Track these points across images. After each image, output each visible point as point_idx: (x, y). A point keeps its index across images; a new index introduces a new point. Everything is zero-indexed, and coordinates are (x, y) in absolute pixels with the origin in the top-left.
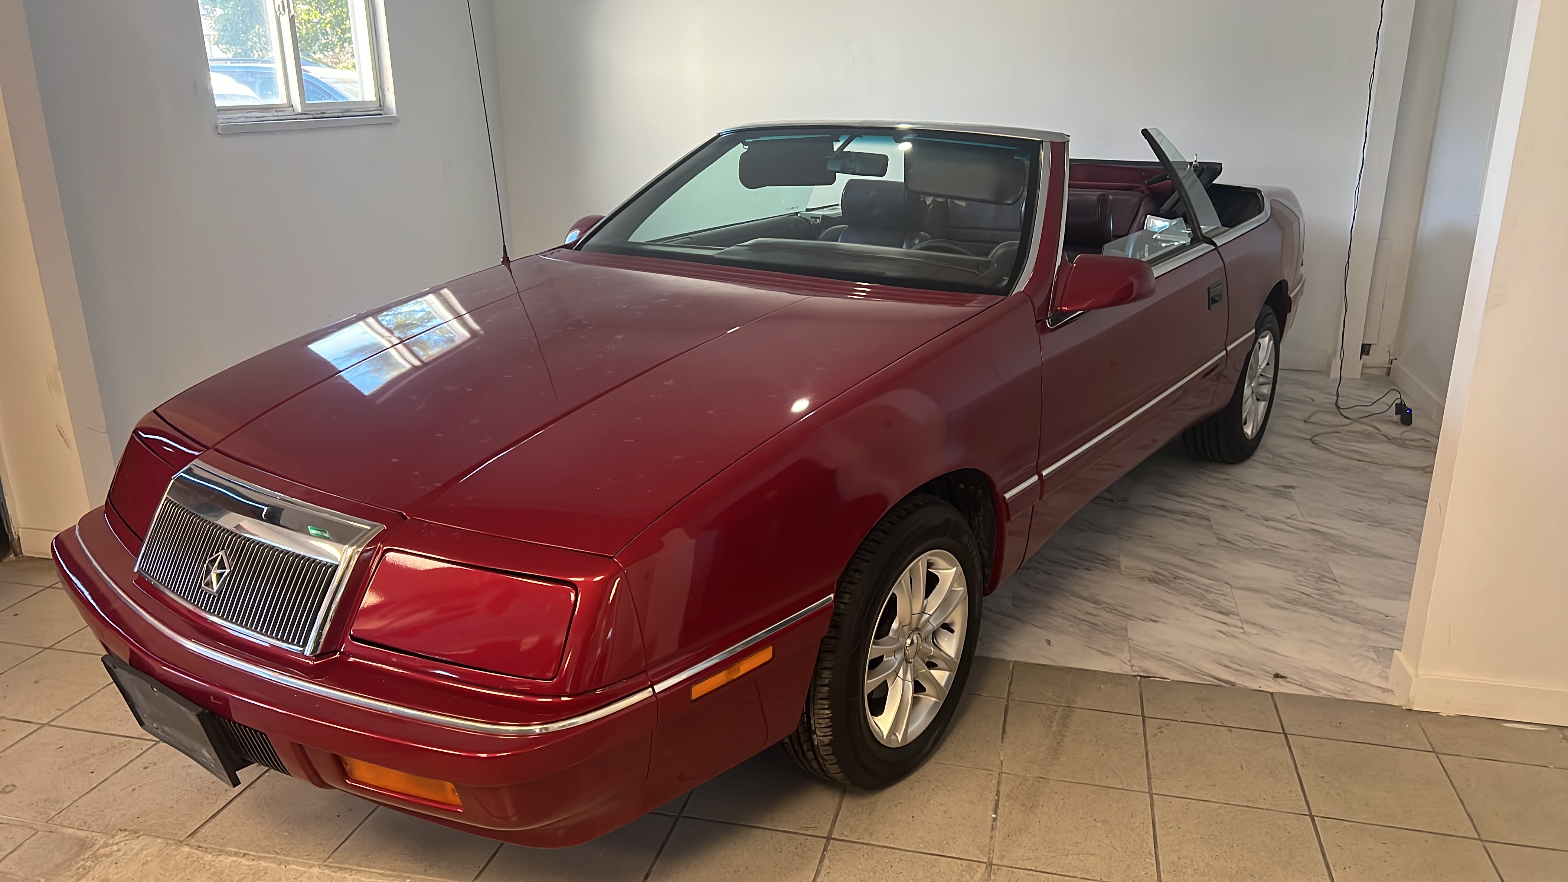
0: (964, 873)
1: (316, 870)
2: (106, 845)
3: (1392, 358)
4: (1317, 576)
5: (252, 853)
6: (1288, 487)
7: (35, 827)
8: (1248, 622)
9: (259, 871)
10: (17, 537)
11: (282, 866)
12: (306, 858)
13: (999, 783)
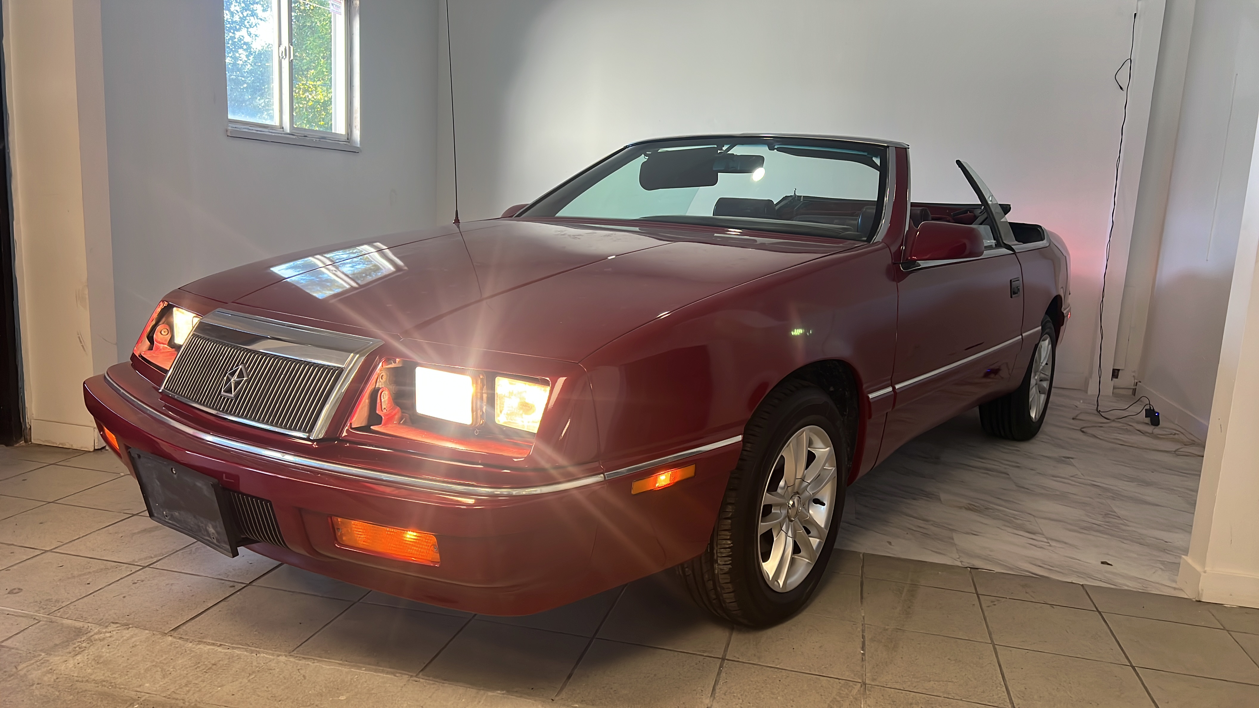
0: (843, 688)
1: (283, 659)
2: (99, 633)
3: (1136, 381)
4: (1103, 513)
5: (227, 644)
6: (1068, 458)
7: (37, 618)
8: (1052, 539)
9: (233, 657)
10: (29, 427)
11: (253, 654)
12: (274, 650)
13: (863, 631)
